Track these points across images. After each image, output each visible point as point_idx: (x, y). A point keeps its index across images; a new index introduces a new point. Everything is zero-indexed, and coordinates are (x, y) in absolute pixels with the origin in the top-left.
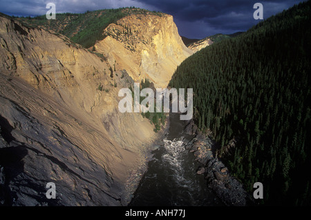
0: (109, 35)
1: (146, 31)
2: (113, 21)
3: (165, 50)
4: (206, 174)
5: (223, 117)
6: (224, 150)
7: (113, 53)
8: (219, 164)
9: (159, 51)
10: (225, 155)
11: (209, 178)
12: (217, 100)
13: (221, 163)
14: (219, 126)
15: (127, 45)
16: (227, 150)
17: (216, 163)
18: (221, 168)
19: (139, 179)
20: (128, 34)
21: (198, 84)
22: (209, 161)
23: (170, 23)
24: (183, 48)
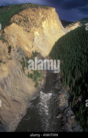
0: (14, 22)
1: (38, 19)
2: (17, 13)
3: (50, 31)
4: (62, 118)
5: (77, 79)
6: (75, 103)
7: (16, 34)
8: (71, 112)
9: (46, 32)
10: (75, 106)
11: (63, 121)
12: (75, 67)
13: (72, 112)
14: (74, 85)
15: (25, 28)
16: (76, 103)
17: (69, 111)
18: (72, 115)
19: (19, 121)
20: (26, 21)
21: (65, 55)
22: (65, 109)
23: (53, 13)
24: (62, 29)
